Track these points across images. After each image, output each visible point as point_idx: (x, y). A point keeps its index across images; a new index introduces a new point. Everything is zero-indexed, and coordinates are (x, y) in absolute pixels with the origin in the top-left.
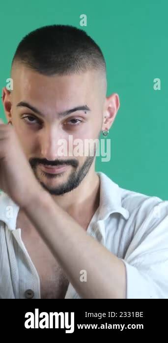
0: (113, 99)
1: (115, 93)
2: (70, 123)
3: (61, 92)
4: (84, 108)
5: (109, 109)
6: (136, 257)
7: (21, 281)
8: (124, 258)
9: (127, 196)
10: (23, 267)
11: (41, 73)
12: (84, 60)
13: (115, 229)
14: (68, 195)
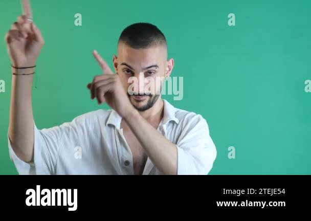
0: (171, 61)
1: (172, 58)
2: (148, 74)
3: (144, 58)
4: (156, 66)
5: (169, 66)
6: (182, 144)
7: (122, 156)
8: (176, 143)
9: (178, 112)
10: (124, 149)
11: (134, 47)
12: (156, 41)
13: (171, 129)
14: (147, 111)
